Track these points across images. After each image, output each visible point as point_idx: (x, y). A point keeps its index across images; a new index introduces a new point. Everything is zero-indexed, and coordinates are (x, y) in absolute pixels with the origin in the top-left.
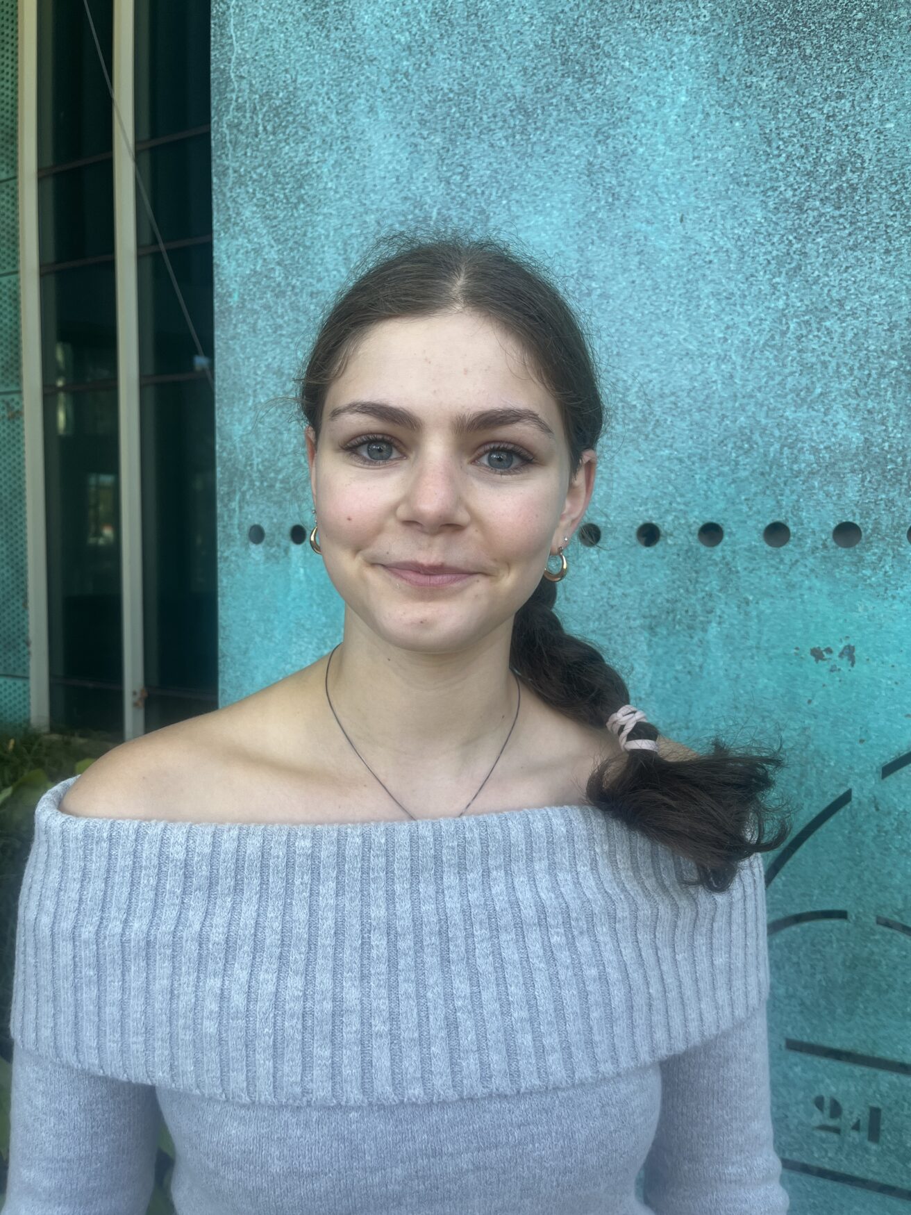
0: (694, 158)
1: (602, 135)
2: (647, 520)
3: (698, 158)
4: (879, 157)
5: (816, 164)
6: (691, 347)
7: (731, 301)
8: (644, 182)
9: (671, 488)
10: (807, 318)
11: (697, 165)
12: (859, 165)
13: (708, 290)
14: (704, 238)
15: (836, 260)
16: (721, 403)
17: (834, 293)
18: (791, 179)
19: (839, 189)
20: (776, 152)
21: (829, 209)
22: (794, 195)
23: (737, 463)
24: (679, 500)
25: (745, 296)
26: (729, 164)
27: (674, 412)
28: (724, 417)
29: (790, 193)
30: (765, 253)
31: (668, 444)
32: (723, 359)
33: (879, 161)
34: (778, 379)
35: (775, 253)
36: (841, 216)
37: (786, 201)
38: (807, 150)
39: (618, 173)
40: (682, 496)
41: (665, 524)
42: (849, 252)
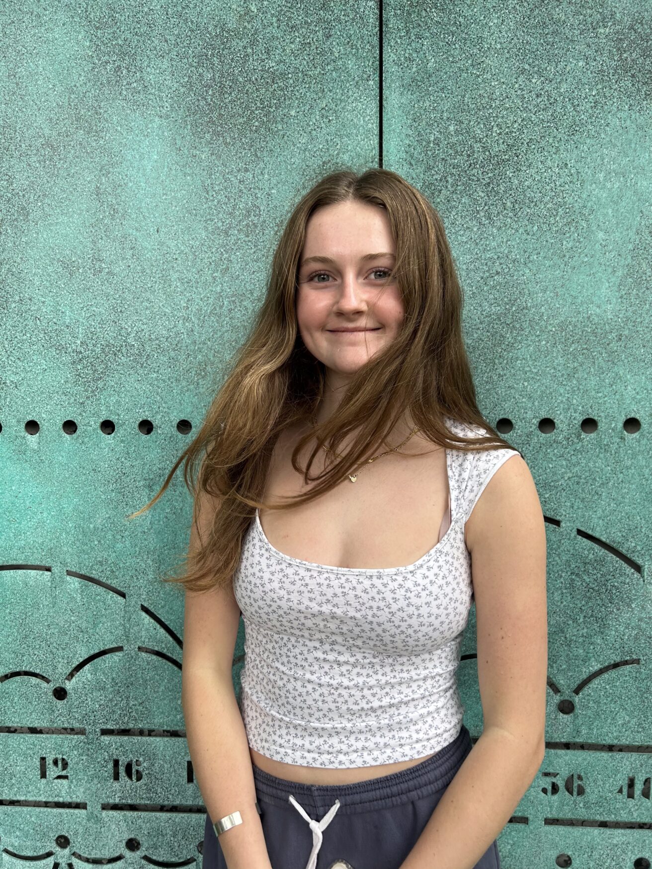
0: (164, 194)
1: (104, 171)
2: (145, 418)
3: (166, 194)
4: (269, 209)
5: (234, 209)
6: (167, 310)
7: (190, 285)
8: (133, 204)
9: (159, 398)
10: (233, 299)
11: (166, 199)
12: (257, 212)
13: (176, 276)
14: (172, 244)
15: (248, 267)
16: (187, 346)
17: (247, 285)
18: (221, 215)
19: (247, 225)
20: (211, 198)
21: (242, 236)
22: (223, 225)
23: (198, 384)
24: (164, 405)
25: (198, 283)
26: (185, 201)
27: (159, 350)
28: (189, 355)
29: (220, 224)
30: (208, 258)
31: (156, 370)
32: (186, 319)
33: (268, 211)
34: (219, 334)
35: (213, 258)
36: (249, 241)
37: (219, 228)
38: (229, 200)
39: (117, 196)
40: (165, 403)
41: (156, 421)
42: (255, 263)
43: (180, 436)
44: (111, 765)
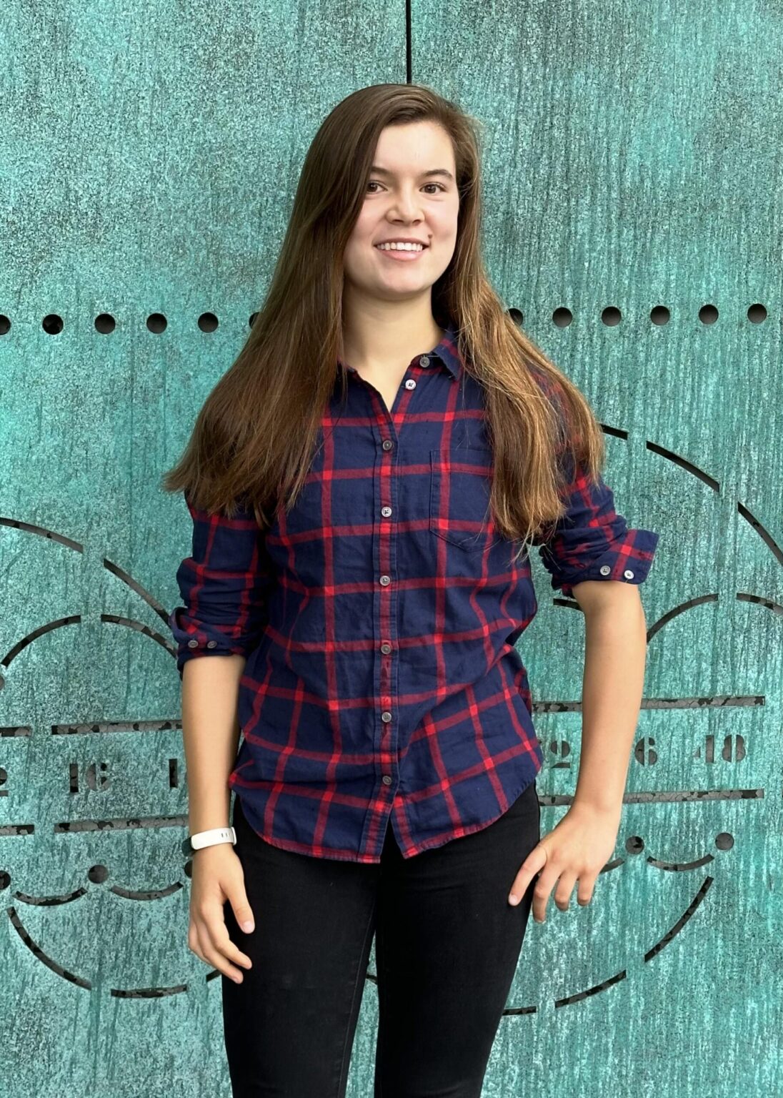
43: (152, 335)
44: (66, 773)
